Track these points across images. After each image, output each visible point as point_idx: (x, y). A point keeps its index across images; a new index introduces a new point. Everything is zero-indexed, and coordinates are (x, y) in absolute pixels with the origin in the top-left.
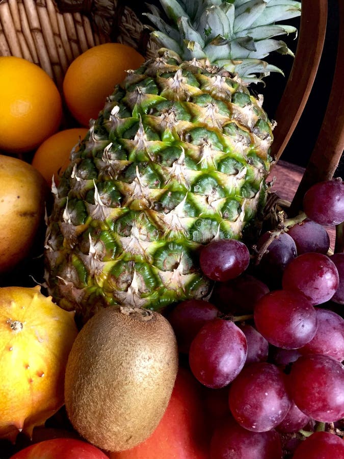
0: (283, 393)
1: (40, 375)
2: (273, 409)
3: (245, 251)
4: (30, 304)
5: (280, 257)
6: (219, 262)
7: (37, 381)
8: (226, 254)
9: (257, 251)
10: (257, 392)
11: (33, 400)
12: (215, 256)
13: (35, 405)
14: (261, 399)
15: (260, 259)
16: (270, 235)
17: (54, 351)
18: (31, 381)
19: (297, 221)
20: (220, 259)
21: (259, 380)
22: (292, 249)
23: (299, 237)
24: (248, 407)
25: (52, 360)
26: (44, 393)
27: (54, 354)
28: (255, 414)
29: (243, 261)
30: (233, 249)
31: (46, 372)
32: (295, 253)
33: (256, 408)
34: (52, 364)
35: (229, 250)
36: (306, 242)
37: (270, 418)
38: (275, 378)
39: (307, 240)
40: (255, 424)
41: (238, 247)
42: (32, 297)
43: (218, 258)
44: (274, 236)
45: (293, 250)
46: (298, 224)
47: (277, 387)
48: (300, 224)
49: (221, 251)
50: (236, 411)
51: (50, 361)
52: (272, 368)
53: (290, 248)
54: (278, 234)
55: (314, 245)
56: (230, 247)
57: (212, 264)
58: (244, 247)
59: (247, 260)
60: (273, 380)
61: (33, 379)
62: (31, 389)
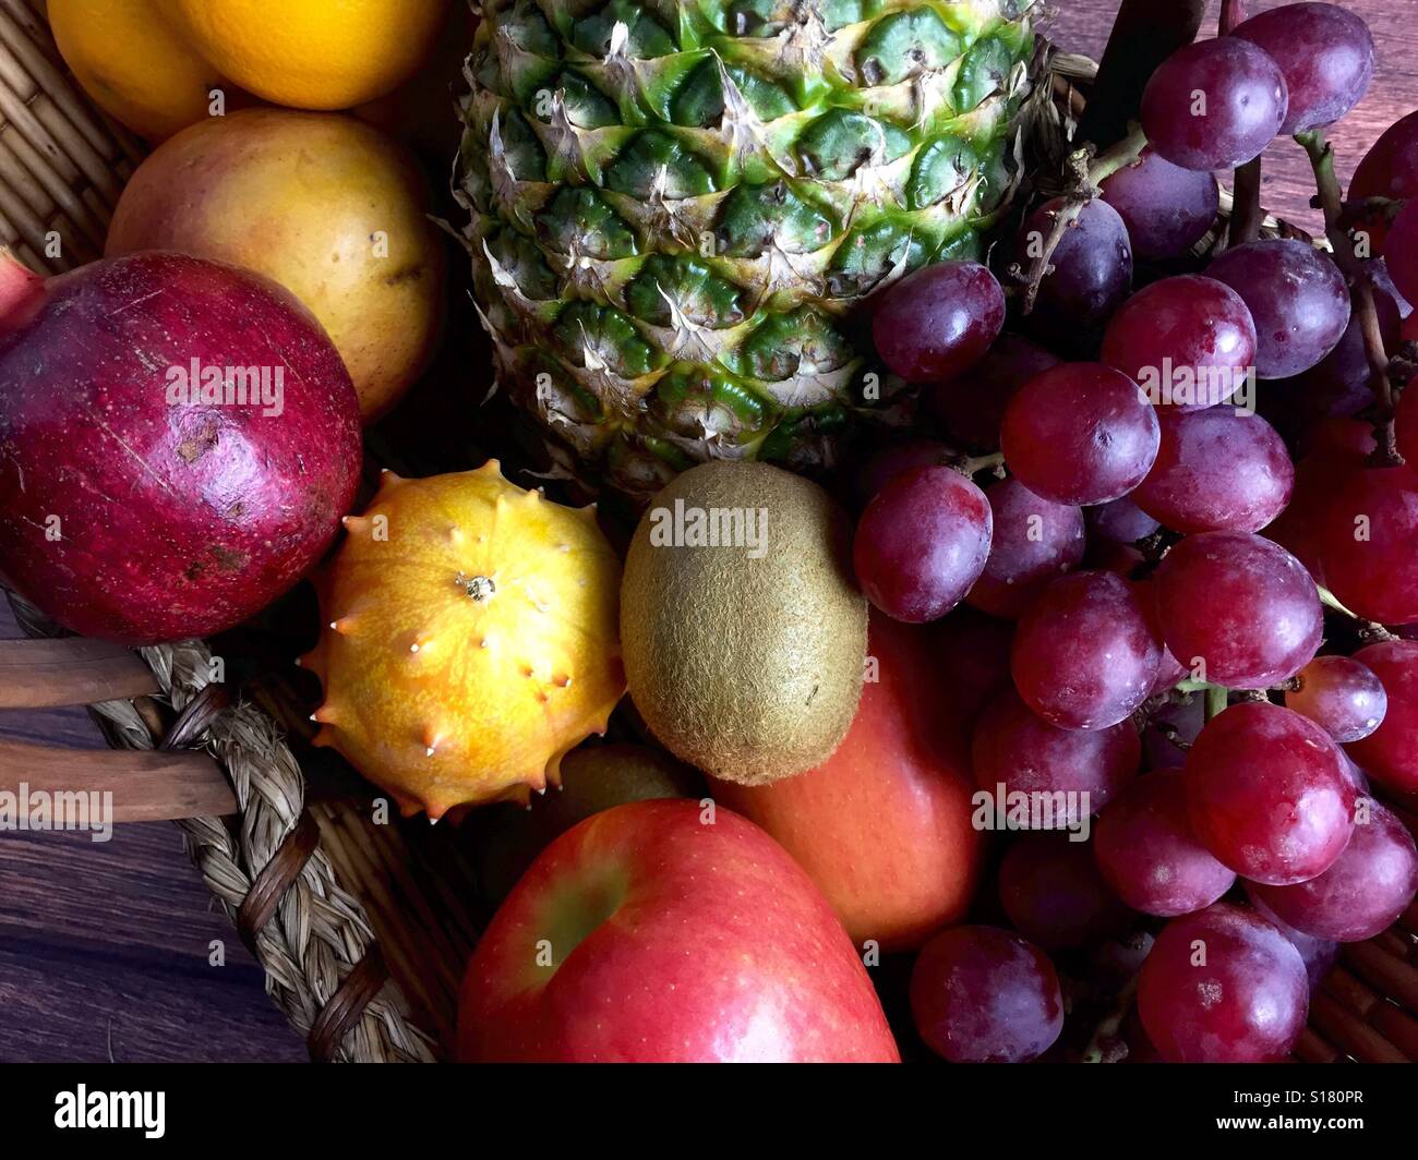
0: (1146, 642)
1: (561, 683)
2: (1128, 684)
3: (988, 286)
4: (494, 523)
5: (1087, 276)
6: (926, 338)
7: (556, 695)
8: (938, 313)
9: (1022, 278)
10: (1084, 655)
11: (553, 730)
12: (911, 327)
13: (559, 736)
14: (1096, 669)
15: (1032, 295)
16: (1053, 219)
17: (577, 623)
18: (543, 698)
19: (1124, 159)
20: (926, 329)
21: (1085, 625)
22: (1117, 245)
23: (1134, 201)
24: (1068, 691)
25: (580, 643)
26: (576, 711)
27: (580, 629)
28: (1087, 703)
29: (987, 316)
30: (955, 293)
31: (571, 674)
32: (1125, 255)
33: (1090, 691)
34: (580, 652)
35: (946, 298)
36: (1154, 211)
37: (1123, 703)
38: (1121, 610)
39: (1157, 205)
40: (1088, 721)
41: (966, 281)
42: (493, 504)
43: (919, 329)
44: (1064, 221)
45: (1119, 247)
46: (1128, 165)
47: (1132, 631)
48: (1133, 166)
49: (925, 308)
50: (1039, 703)
51: (574, 647)
52: (1109, 587)
53: (1112, 244)
54: (1075, 212)
55: (1176, 216)
56: (944, 289)
57: (909, 349)
58: (983, 277)
59: (999, 308)
60: (1118, 619)
61: (548, 693)
62: (547, 712)
